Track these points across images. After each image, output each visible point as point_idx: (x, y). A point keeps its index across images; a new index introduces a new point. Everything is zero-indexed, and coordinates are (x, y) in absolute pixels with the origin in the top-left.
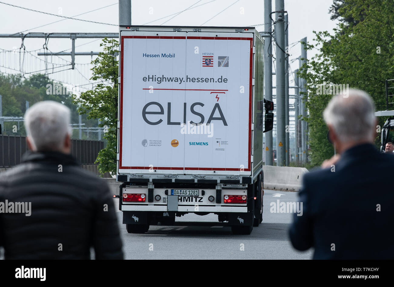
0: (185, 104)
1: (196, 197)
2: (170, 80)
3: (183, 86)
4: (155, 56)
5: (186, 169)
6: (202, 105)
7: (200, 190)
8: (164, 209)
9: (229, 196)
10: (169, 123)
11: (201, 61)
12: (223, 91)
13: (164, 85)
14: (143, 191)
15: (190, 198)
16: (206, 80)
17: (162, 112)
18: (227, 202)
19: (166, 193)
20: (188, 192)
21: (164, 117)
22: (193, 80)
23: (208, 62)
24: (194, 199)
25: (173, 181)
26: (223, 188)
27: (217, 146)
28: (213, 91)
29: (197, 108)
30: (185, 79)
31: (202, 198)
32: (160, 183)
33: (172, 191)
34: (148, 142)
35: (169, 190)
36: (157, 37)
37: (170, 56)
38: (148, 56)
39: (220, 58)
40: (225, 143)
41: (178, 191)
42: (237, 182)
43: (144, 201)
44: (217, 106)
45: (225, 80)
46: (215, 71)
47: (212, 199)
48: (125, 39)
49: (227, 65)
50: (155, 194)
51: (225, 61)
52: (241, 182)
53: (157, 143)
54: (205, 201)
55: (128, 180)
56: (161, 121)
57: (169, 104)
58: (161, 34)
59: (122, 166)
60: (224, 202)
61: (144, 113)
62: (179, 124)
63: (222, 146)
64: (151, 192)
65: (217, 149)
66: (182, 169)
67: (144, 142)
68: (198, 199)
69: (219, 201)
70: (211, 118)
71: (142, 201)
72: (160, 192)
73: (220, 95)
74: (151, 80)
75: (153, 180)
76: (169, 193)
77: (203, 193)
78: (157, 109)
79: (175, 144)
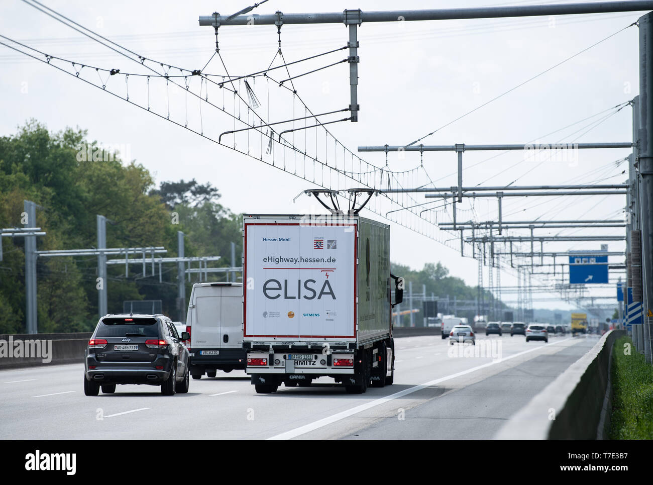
0: (299, 281)
1: (310, 361)
2: (287, 260)
3: (297, 265)
4: (274, 240)
5: (301, 336)
6: (314, 282)
7: (314, 355)
8: (282, 371)
9: (338, 359)
10: (286, 297)
11: (313, 244)
12: (332, 270)
13: (282, 264)
14: (264, 356)
15: (305, 362)
16: (318, 260)
17: (280, 288)
18: (336, 365)
19: (285, 357)
20: (303, 357)
21: (282, 292)
22: (306, 260)
23: (318, 245)
24: (308, 363)
25: (290, 347)
26: (333, 353)
27: (327, 317)
28: (323, 270)
29: (309, 285)
30: (299, 260)
31: (315, 362)
32: (279, 349)
33: (289, 356)
34: (268, 314)
35: (287, 355)
36: (275, 224)
37: (286, 240)
38: (267, 240)
39: (329, 241)
40: (334, 314)
41: (295, 356)
42: (345, 348)
43: (266, 365)
44: (327, 282)
45: (334, 260)
46: (325, 253)
47: (323, 362)
48: (248, 226)
49: (335, 247)
50: (275, 359)
51: (333, 244)
52: (348, 348)
53: (276, 315)
54: (318, 364)
55: (252, 347)
56: (279, 296)
57: (286, 281)
58: (278, 221)
59: (247, 334)
60: (334, 365)
61: (265, 289)
62: (294, 298)
63: (332, 317)
64: (271, 356)
65: (327, 320)
66: (297, 336)
67: (265, 314)
68: (312, 363)
69: (329, 364)
70: (322, 293)
71: (264, 365)
72: (279, 357)
73: (329, 273)
74: (270, 260)
75: (273, 346)
76: (287, 357)
77: (316, 358)
78: (276, 285)
79: (291, 315)
